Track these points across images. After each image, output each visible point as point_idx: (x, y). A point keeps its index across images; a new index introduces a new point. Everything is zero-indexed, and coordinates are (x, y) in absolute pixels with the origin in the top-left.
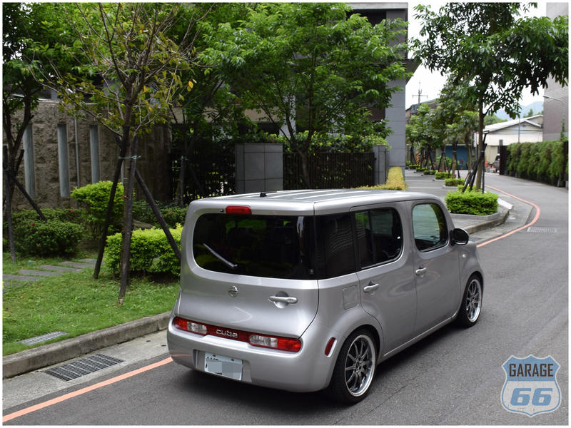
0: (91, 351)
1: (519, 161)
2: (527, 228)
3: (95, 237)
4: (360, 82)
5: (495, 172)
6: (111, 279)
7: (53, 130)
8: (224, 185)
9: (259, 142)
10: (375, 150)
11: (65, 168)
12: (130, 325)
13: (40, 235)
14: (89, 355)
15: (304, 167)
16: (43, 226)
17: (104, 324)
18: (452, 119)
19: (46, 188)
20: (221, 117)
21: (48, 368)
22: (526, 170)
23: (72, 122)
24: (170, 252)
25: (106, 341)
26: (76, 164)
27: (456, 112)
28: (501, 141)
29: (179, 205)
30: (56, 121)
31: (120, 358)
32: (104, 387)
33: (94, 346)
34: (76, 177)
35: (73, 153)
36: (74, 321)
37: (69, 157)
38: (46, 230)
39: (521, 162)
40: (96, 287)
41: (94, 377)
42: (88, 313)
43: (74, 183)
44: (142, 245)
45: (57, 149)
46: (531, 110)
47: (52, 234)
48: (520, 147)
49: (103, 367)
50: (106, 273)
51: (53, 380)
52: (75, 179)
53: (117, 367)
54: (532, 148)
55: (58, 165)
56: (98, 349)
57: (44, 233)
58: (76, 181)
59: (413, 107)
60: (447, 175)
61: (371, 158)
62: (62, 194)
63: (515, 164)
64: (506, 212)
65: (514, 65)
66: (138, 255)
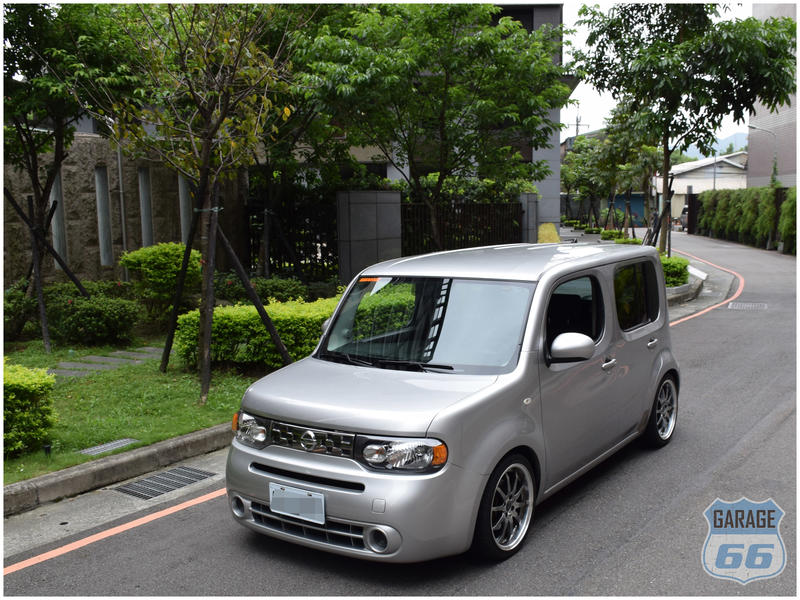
0: (171, 463)
1: (714, 215)
2: (728, 304)
3: (154, 319)
4: (516, 107)
5: (682, 230)
6: (185, 372)
7: (90, 175)
8: (322, 247)
9: (369, 189)
10: (523, 199)
11: (107, 226)
12: (220, 429)
13: (82, 316)
14: (169, 468)
15: (433, 222)
16: (86, 304)
17: (186, 428)
18: (624, 157)
19: (81, 254)
20: (318, 156)
21: (119, 485)
22: (724, 227)
23: (115, 163)
24: (264, 335)
25: (189, 450)
26: (121, 220)
27: (632, 147)
28: (690, 188)
29: (263, 275)
30: (92, 162)
31: (212, 471)
32: (198, 505)
33: (174, 456)
34: (122, 238)
35: (117, 204)
36: (146, 425)
37: (111, 211)
38: (91, 309)
39: (718, 216)
40: (166, 382)
41: (181, 495)
42: (161, 415)
43: (119, 246)
44: (226, 326)
45: (95, 200)
46: (731, 146)
47: (99, 314)
48: (715, 196)
49: (191, 482)
50: (177, 365)
51: (128, 499)
52: (119, 241)
53: (208, 481)
54: (733, 197)
55: (96, 222)
56: (180, 460)
57: (89, 313)
58: (122, 243)
59: (570, 140)
60: (617, 234)
61: (518, 211)
62: (103, 262)
63: (709, 218)
64: (698, 283)
65: (710, 84)
66: (221, 340)
